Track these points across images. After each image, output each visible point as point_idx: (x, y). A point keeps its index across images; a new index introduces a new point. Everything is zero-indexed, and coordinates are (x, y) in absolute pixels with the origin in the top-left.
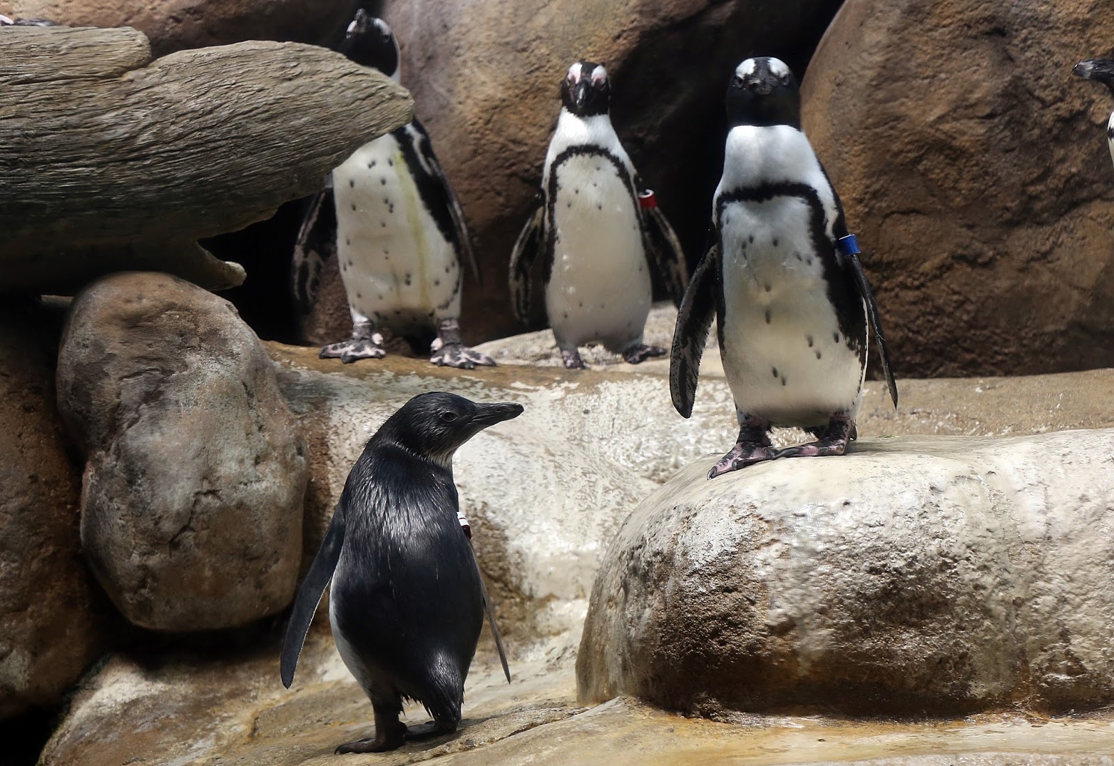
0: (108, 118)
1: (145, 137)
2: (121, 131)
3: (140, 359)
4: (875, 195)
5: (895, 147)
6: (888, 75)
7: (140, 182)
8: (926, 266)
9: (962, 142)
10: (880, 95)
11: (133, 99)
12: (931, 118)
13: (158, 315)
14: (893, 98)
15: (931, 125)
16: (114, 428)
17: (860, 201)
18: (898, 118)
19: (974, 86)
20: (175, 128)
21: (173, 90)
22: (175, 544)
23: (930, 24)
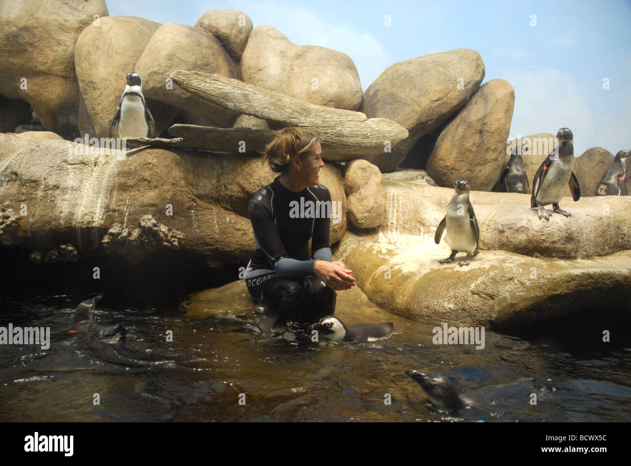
0: (363, 130)
1: (369, 134)
2: (366, 133)
3: (364, 176)
4: (457, 157)
5: (462, 149)
6: (463, 137)
7: (367, 143)
8: (463, 171)
9: (473, 150)
10: (461, 140)
11: (367, 126)
12: (469, 145)
13: (366, 168)
14: (463, 141)
15: (469, 147)
16: (359, 189)
17: (454, 158)
18: (464, 145)
19: (476, 141)
20: (374, 133)
21: (373, 126)
22: (370, 212)
23: (471, 129)
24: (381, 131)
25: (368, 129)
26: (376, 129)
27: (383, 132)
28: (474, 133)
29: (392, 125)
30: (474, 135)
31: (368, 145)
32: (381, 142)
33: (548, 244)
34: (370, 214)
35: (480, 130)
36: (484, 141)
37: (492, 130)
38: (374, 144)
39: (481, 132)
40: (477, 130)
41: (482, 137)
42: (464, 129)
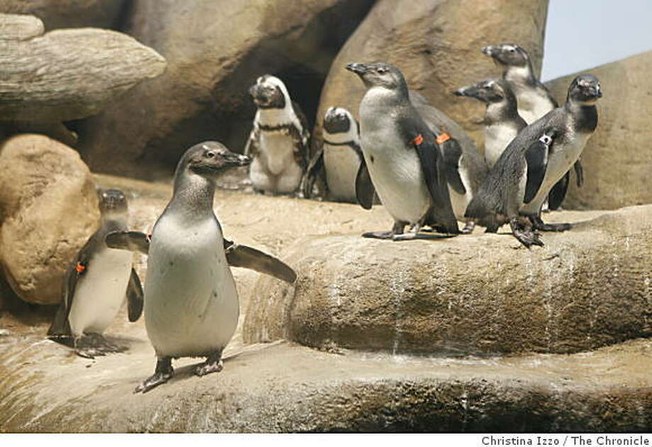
0: (24, 60)
1: (42, 71)
2: (31, 67)
3: (32, 176)
7: (38, 92)
11: (38, 52)
13: (42, 155)
19: (415, 75)
20: (57, 68)
21: (56, 49)
22: (46, 264)
23: (397, 45)
24: (80, 62)
25: (40, 59)
26: (66, 57)
27: (84, 63)
28: (406, 56)
29: (117, 44)
30: (408, 60)
31: (43, 97)
32: (79, 90)
33: (350, 317)
34: (47, 268)
35: (425, 46)
36: (440, 75)
37: (463, 44)
38: (61, 96)
39: (427, 52)
40: (414, 48)
41: (432, 64)
42: (380, 48)
